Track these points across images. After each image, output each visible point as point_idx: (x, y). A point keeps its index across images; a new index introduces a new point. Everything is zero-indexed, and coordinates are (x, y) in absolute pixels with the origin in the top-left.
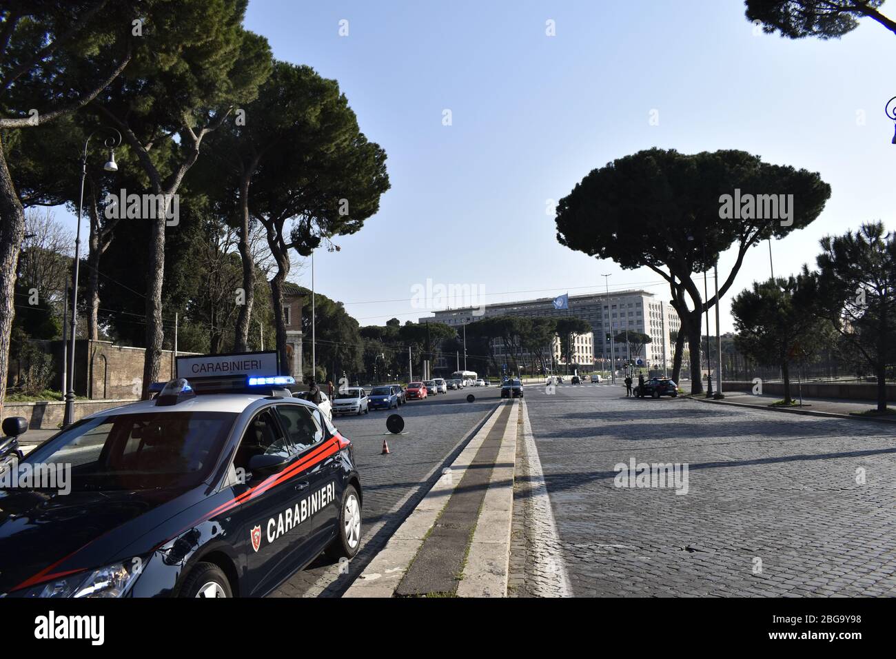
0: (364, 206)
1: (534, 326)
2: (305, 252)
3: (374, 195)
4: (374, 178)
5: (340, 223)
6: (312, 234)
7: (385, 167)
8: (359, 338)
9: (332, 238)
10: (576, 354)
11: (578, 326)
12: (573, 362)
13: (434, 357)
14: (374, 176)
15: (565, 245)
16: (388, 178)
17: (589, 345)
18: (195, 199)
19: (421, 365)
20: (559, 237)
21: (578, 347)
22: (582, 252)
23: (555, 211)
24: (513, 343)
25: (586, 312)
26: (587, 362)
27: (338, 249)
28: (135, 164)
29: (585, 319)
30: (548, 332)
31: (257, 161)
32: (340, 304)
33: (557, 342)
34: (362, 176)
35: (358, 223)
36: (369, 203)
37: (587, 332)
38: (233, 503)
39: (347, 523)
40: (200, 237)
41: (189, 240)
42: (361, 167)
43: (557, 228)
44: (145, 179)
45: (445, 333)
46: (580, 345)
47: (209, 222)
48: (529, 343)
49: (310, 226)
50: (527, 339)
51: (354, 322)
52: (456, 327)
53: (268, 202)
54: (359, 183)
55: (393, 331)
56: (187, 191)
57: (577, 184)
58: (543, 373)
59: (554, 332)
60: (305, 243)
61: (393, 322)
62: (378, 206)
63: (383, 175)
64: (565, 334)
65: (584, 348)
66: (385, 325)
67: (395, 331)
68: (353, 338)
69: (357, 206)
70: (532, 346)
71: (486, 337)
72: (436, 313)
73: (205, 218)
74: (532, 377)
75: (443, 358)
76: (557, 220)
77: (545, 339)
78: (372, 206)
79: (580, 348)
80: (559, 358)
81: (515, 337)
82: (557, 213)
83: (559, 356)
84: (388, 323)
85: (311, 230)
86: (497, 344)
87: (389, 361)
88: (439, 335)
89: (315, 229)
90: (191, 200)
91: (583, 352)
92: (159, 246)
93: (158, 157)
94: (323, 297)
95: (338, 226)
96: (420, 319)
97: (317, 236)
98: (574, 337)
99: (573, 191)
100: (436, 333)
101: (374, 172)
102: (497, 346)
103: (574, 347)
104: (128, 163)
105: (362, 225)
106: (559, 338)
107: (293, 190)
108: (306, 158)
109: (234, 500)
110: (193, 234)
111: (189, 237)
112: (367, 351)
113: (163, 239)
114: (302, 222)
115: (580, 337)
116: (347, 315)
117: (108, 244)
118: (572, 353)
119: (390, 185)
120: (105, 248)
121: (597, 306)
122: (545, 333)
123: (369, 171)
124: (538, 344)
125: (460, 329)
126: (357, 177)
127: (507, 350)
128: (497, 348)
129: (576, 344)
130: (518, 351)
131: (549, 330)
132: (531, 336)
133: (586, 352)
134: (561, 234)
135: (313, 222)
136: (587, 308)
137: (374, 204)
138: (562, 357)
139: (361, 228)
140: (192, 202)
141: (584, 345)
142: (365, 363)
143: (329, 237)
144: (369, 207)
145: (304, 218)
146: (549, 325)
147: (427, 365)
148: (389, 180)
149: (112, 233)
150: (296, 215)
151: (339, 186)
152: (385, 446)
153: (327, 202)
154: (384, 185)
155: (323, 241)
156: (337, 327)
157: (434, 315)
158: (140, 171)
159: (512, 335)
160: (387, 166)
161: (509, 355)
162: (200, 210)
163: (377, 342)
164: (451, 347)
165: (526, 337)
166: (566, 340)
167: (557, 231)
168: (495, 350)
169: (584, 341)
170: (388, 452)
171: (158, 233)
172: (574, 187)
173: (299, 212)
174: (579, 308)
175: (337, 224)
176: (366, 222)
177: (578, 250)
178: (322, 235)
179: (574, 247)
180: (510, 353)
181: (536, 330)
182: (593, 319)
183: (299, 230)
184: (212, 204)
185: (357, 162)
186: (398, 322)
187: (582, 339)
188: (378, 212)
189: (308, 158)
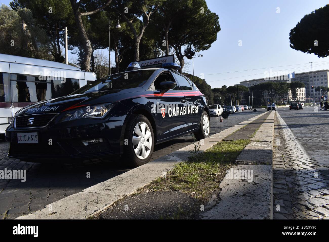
0: (211, 38)
1: (280, 85)
2: (189, 58)
3: (215, 33)
4: (215, 26)
5: (202, 45)
6: (192, 51)
7: (218, 22)
8: (212, 93)
9: (200, 52)
10: (298, 96)
11: (299, 85)
12: (297, 100)
13: (240, 99)
14: (214, 26)
15: (293, 49)
16: (220, 26)
17: (303, 93)
18: (150, 42)
19: (235, 101)
20: (291, 45)
21: (299, 94)
22: (301, 51)
23: (289, 35)
24: (272, 93)
25: (302, 80)
26: (303, 99)
27: (202, 56)
28: (128, 30)
29: (302, 82)
30: (286, 88)
31: (170, 24)
32: (204, 80)
33: (290, 92)
34: (210, 26)
35: (209, 45)
36: (213, 37)
37: (303, 87)
38: (153, 95)
39: (204, 125)
40: (152, 56)
41: (149, 57)
42: (209, 22)
43: (290, 42)
44: (132, 36)
45: (244, 89)
46: (300, 93)
47: (155, 50)
48: (279, 92)
49: (191, 48)
50: (278, 91)
51: (209, 87)
52: (249, 87)
53: (175, 40)
54: (209, 29)
55: (224, 90)
56: (146, 39)
57: (298, 23)
58: (284, 104)
59: (289, 88)
60: (190, 54)
61: (224, 87)
62: (216, 38)
63: (218, 25)
64: (293, 89)
65: (302, 94)
66: (221, 87)
67: (225, 90)
68: (209, 92)
69: (208, 38)
70: (280, 93)
71: (261, 91)
72: (241, 82)
73: (154, 49)
74: (280, 106)
75: (244, 99)
76: (290, 38)
77: (285, 91)
78: (214, 38)
79: (300, 94)
80: (291, 98)
81: (273, 90)
82: (290, 36)
83: (291, 97)
84: (222, 87)
85: (191, 49)
86: (265, 93)
87: (223, 101)
88: (242, 90)
89: (193, 49)
90: (148, 42)
91: (301, 96)
92: (137, 56)
93: (136, 27)
94: (198, 78)
95: (202, 47)
96: (234, 85)
97: (194, 51)
98: (297, 90)
99: (296, 25)
100: (241, 89)
101: (214, 24)
102: (265, 94)
103: (297, 94)
104: (126, 30)
105: (211, 46)
106: (291, 90)
107: (184, 34)
108: (188, 21)
109: (154, 94)
110: (150, 55)
111: (148, 56)
112: (214, 97)
113: (139, 53)
114: (188, 46)
115: (300, 89)
116: (207, 84)
117: (121, 60)
118: (296, 96)
119: (221, 29)
120: (120, 62)
121: (307, 77)
122: (285, 88)
123: (212, 24)
124: (282, 92)
125: (250, 88)
126: (208, 26)
127: (270, 95)
128: (266, 95)
129: (298, 93)
130: (274, 96)
131: (287, 87)
132: (279, 89)
133: (303, 96)
134: (292, 44)
135: (192, 46)
136: (303, 78)
137: (215, 37)
138: (292, 97)
139: (210, 47)
140: (148, 43)
141: (302, 93)
142: (214, 102)
143: (199, 52)
144: (213, 38)
145: (189, 45)
146: (287, 85)
147: (237, 101)
148: (220, 27)
149: (123, 56)
150: (186, 44)
151: (201, 31)
152: (221, 119)
153: (197, 38)
154: (218, 29)
155: (196, 53)
156: (203, 88)
157: (240, 83)
158: (130, 33)
159: (271, 89)
160: (219, 21)
161: (270, 97)
162: (152, 45)
163: (218, 94)
164: (247, 94)
165: (277, 90)
166: (294, 91)
167: (290, 43)
168: (264, 96)
169: (302, 91)
170: (222, 121)
171: (137, 51)
172: (297, 24)
173: (187, 43)
174: (299, 78)
175: (201, 46)
176: (212, 44)
177: (299, 50)
178: (196, 51)
179: (297, 49)
180: (271, 97)
181: (281, 87)
182: (305, 82)
183: (187, 50)
184: (156, 43)
185: (207, 21)
186: (226, 86)
187: (301, 90)
188: (216, 40)
189: (189, 21)
